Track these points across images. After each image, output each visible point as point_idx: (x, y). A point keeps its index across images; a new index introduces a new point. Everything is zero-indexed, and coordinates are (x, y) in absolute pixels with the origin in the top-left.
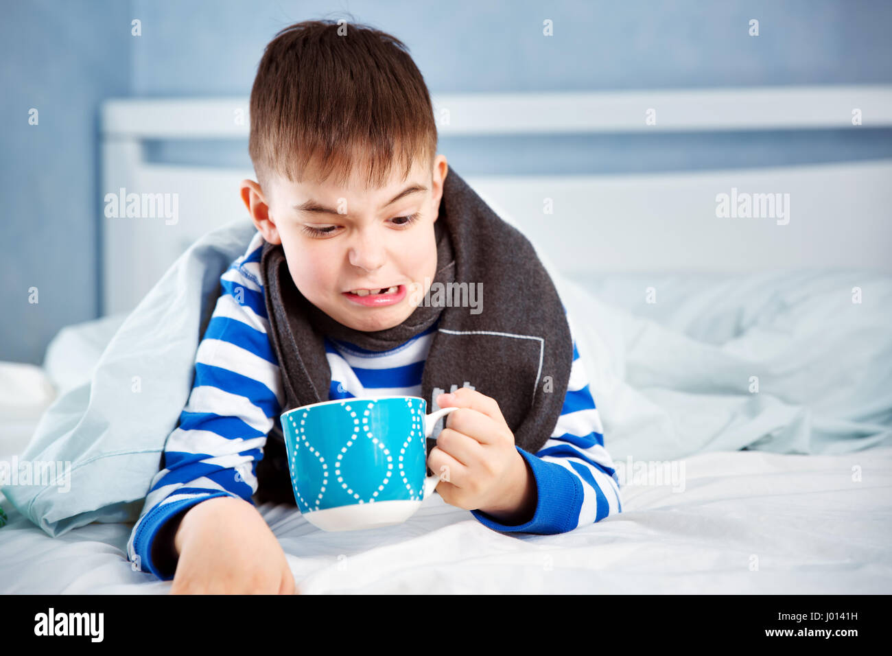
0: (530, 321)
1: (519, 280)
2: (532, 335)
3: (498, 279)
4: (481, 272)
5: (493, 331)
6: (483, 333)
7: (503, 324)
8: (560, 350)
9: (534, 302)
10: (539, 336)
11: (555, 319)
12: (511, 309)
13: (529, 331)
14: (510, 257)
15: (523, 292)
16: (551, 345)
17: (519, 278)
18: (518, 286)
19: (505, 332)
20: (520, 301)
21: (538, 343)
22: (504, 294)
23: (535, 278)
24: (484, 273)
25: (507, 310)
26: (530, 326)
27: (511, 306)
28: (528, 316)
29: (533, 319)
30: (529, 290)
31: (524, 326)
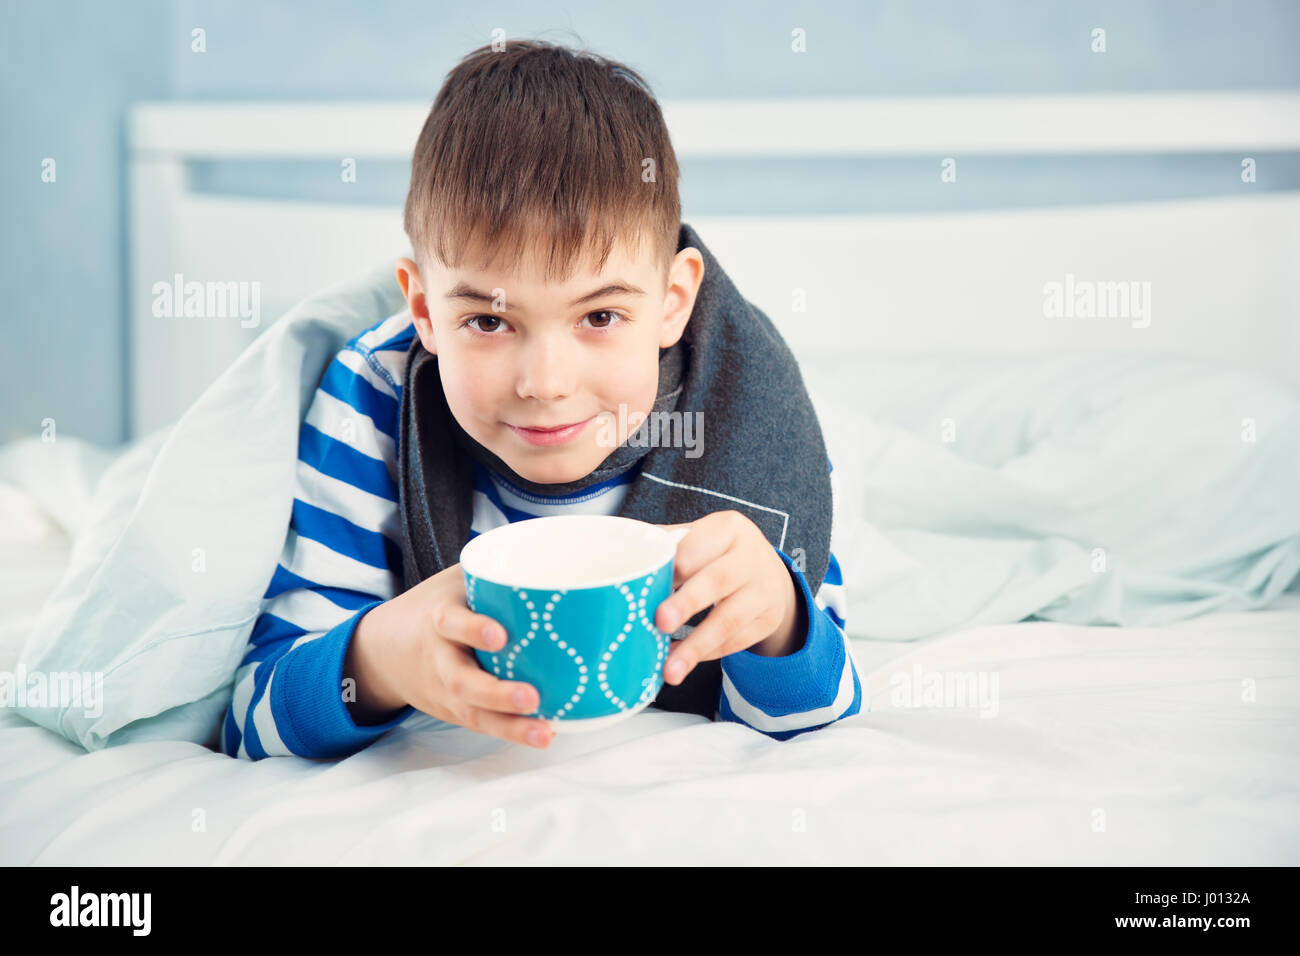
0: (774, 486)
1: (770, 425)
2: (773, 508)
3: (739, 419)
4: (718, 403)
5: (721, 492)
6: (706, 491)
7: (736, 484)
8: (814, 529)
9: (784, 459)
10: (782, 510)
11: (811, 484)
12: (751, 465)
13: (769, 500)
14: (763, 389)
15: (772, 442)
16: (800, 522)
17: (770, 421)
18: (766, 434)
19: (737, 496)
20: (765, 454)
21: (781, 520)
22: (745, 441)
23: (792, 423)
24: (722, 405)
25: (745, 465)
26: (773, 493)
27: (752, 461)
28: (773, 478)
29: (778, 484)
30: (781, 441)
31: (765, 491)
